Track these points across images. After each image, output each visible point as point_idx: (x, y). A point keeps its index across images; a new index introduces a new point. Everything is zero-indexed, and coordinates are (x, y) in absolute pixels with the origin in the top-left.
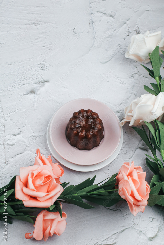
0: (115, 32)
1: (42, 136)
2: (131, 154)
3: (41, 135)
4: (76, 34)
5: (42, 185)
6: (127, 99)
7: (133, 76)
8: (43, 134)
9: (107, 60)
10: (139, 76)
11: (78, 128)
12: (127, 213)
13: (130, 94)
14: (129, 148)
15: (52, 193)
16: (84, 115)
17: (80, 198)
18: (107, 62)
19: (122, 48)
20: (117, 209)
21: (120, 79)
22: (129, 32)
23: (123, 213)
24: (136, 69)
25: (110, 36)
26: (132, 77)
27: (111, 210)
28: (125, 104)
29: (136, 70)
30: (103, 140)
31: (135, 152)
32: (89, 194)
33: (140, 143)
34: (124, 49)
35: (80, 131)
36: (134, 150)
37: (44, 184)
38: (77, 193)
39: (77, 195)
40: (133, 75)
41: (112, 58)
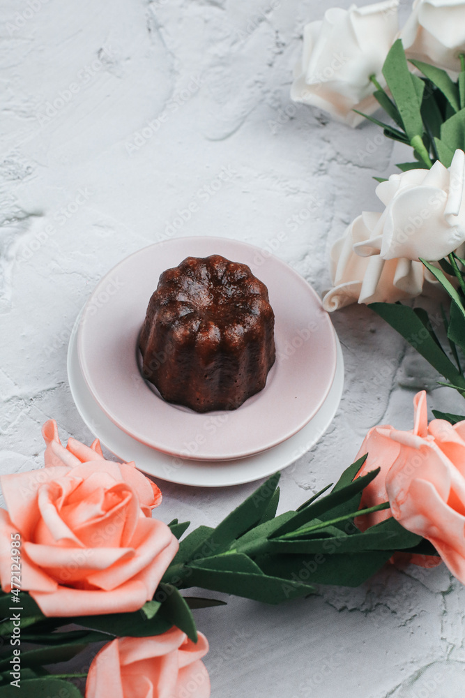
0: (236, 47)
1: (49, 393)
2: (378, 408)
3: (44, 391)
4: (108, 63)
5: (100, 520)
6: (322, 238)
7: (323, 168)
8: (52, 385)
9: (228, 130)
10: (343, 166)
11: (190, 317)
12: (413, 613)
13: (327, 221)
14: (365, 391)
15: (144, 555)
16: (202, 273)
17: (250, 563)
18: (229, 135)
19: (268, 91)
20: (375, 604)
21: (285, 181)
22: (280, 45)
23: (399, 615)
24: (328, 146)
25: (222, 61)
26: (321, 170)
27: (352, 611)
28: (319, 255)
29: (328, 151)
30: (276, 369)
31: (388, 400)
32: (281, 540)
33: (399, 369)
34: (275, 93)
35: (200, 327)
36: (383, 395)
37: (108, 515)
38: (232, 547)
39: (234, 552)
40: (322, 165)
41: (242, 123)
